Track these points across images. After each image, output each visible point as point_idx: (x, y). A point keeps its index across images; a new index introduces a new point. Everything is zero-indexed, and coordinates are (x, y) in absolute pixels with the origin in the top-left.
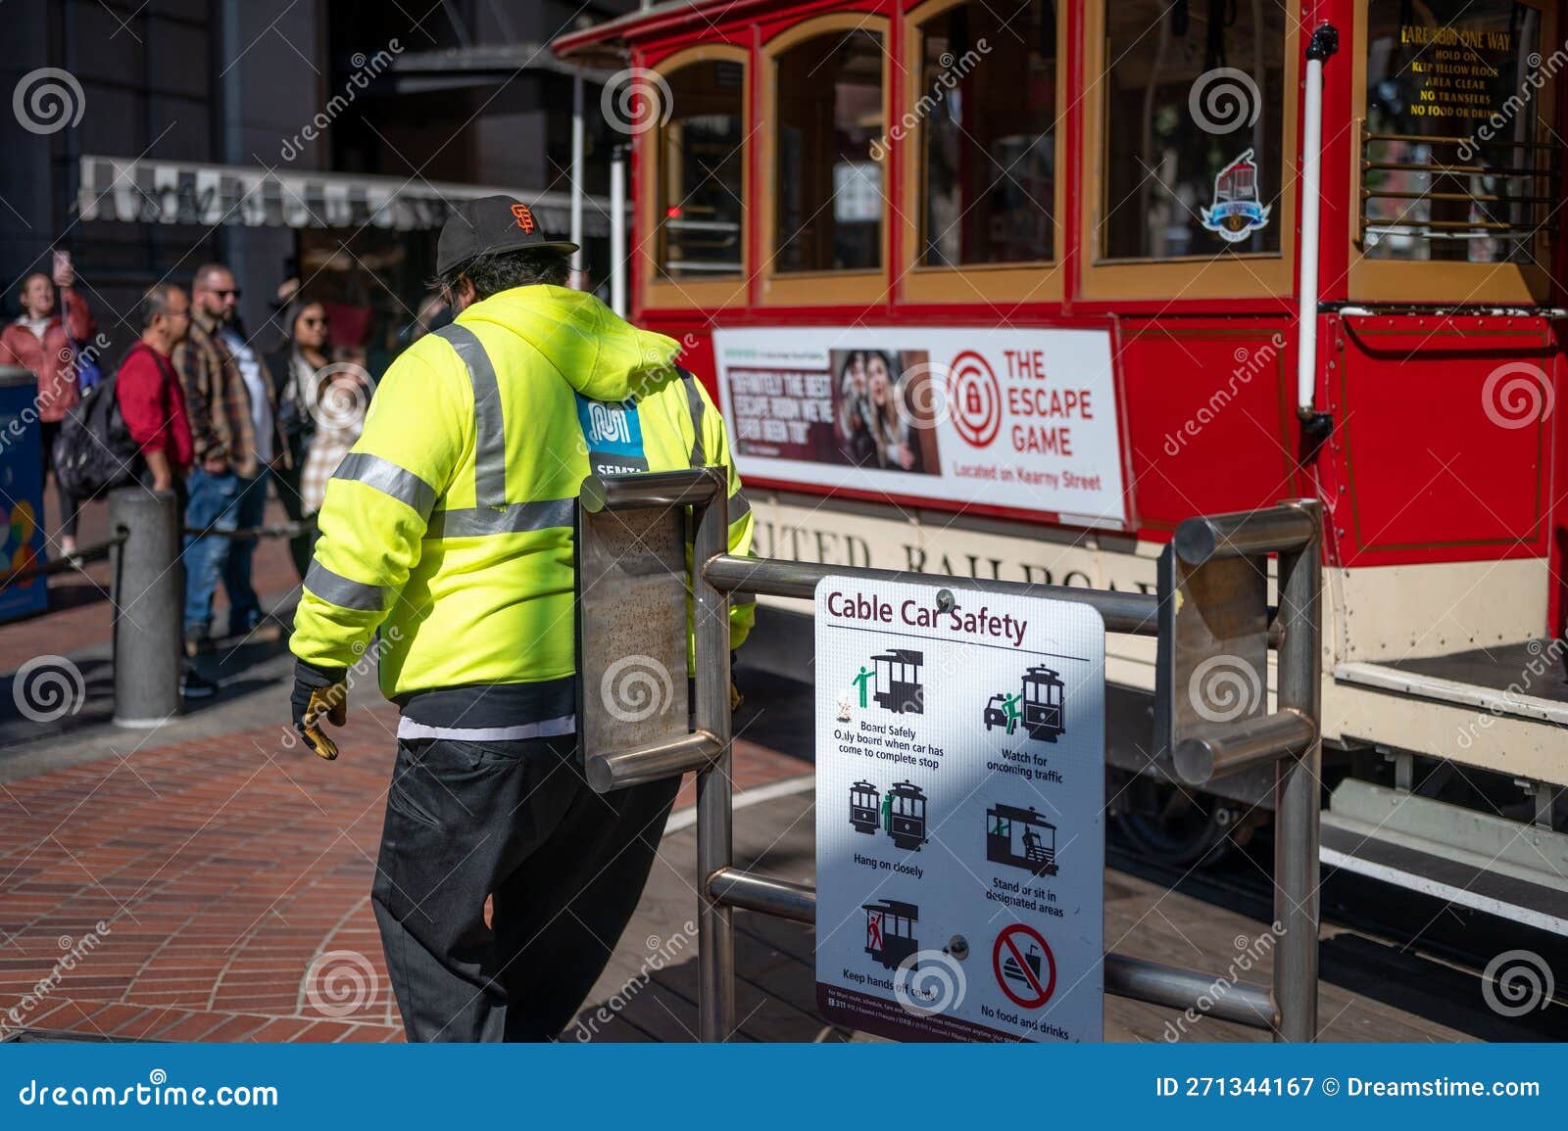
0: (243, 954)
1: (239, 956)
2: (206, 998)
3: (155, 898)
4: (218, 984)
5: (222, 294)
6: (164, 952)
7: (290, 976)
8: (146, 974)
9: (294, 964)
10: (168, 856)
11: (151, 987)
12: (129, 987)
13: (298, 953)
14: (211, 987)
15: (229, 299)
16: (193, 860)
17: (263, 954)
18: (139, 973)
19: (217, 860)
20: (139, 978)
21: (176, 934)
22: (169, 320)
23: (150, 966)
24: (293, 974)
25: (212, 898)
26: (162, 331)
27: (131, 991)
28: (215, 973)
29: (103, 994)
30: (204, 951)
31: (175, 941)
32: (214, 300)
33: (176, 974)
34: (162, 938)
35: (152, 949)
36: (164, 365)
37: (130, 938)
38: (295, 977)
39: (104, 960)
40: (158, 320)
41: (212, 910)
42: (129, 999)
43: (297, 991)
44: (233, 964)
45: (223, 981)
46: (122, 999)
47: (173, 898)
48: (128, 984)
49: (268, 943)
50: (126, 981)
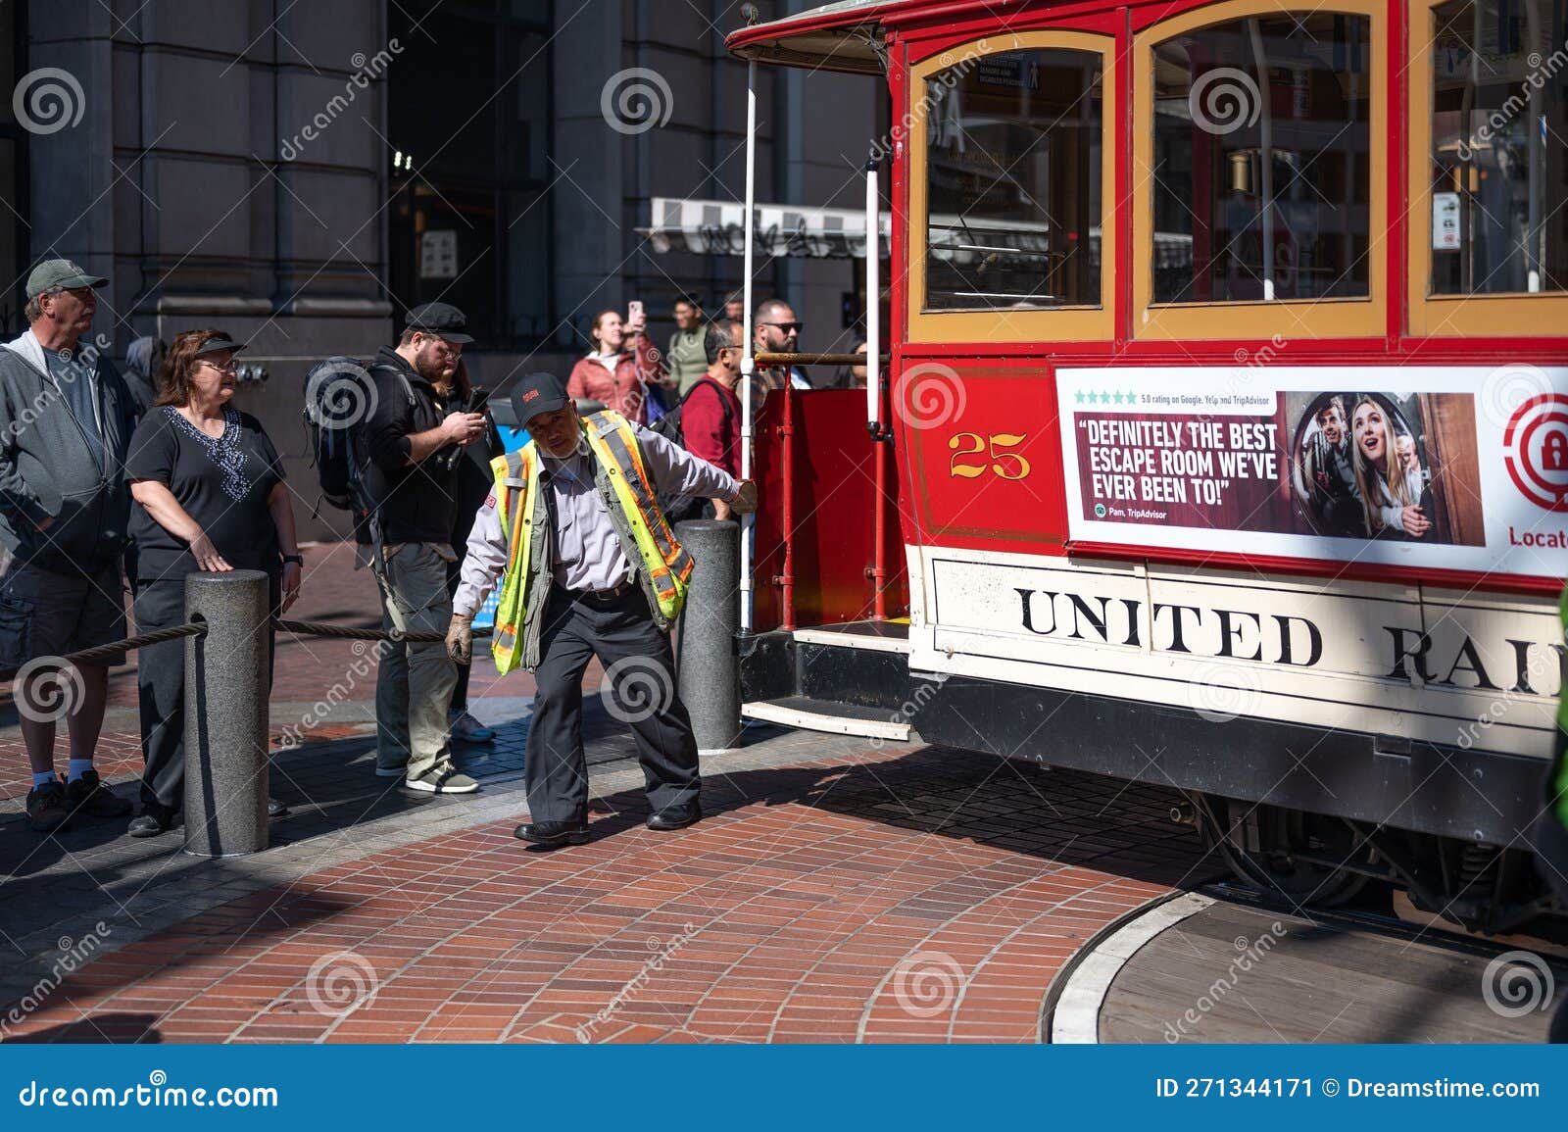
0: (801, 989)
1: (797, 991)
2: (766, 1031)
3: (715, 926)
4: (777, 1018)
5: (785, 328)
6: (724, 982)
7: (848, 1015)
8: (707, 1003)
9: (853, 1003)
10: (727, 885)
11: (712, 1016)
12: (691, 1015)
13: (857, 992)
14: (771, 1021)
15: (792, 332)
16: (754, 890)
17: (820, 990)
18: (700, 1002)
19: (775, 893)
20: (701, 1006)
21: (735, 965)
22: (734, 354)
23: (710, 995)
24: (851, 1012)
25: (770, 931)
26: (727, 365)
27: (694, 1019)
28: (775, 1007)
29: (667, 1021)
30: (763, 984)
31: (735, 971)
32: (777, 334)
33: (736, 1005)
34: (723, 968)
35: (714, 978)
36: (728, 398)
37: (692, 966)
38: (853, 1016)
39: (666, 986)
40: (724, 355)
41: (769, 942)
42: (691, 1027)
43: (856, 1031)
44: (792, 998)
45: (781, 1016)
46: (684, 1027)
47: (733, 928)
48: (690, 1011)
49: (824, 979)
50: (689, 1008)
